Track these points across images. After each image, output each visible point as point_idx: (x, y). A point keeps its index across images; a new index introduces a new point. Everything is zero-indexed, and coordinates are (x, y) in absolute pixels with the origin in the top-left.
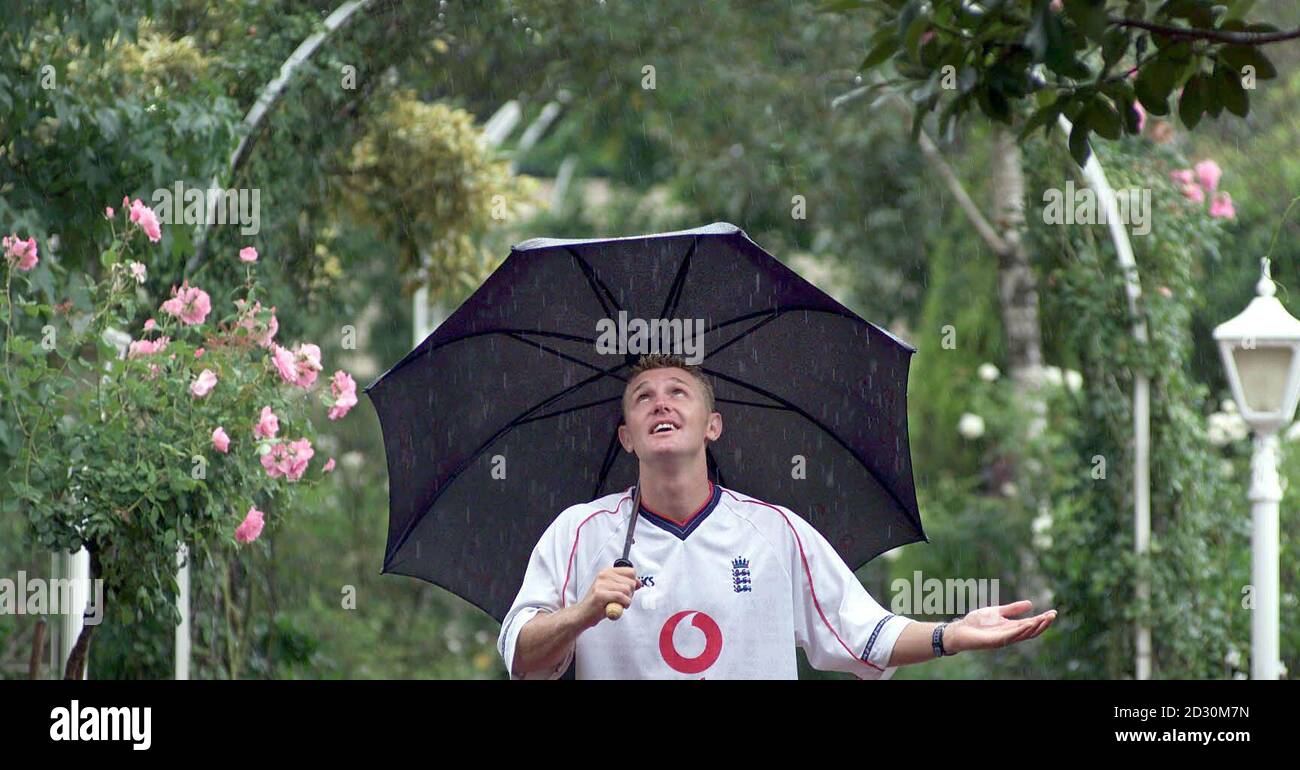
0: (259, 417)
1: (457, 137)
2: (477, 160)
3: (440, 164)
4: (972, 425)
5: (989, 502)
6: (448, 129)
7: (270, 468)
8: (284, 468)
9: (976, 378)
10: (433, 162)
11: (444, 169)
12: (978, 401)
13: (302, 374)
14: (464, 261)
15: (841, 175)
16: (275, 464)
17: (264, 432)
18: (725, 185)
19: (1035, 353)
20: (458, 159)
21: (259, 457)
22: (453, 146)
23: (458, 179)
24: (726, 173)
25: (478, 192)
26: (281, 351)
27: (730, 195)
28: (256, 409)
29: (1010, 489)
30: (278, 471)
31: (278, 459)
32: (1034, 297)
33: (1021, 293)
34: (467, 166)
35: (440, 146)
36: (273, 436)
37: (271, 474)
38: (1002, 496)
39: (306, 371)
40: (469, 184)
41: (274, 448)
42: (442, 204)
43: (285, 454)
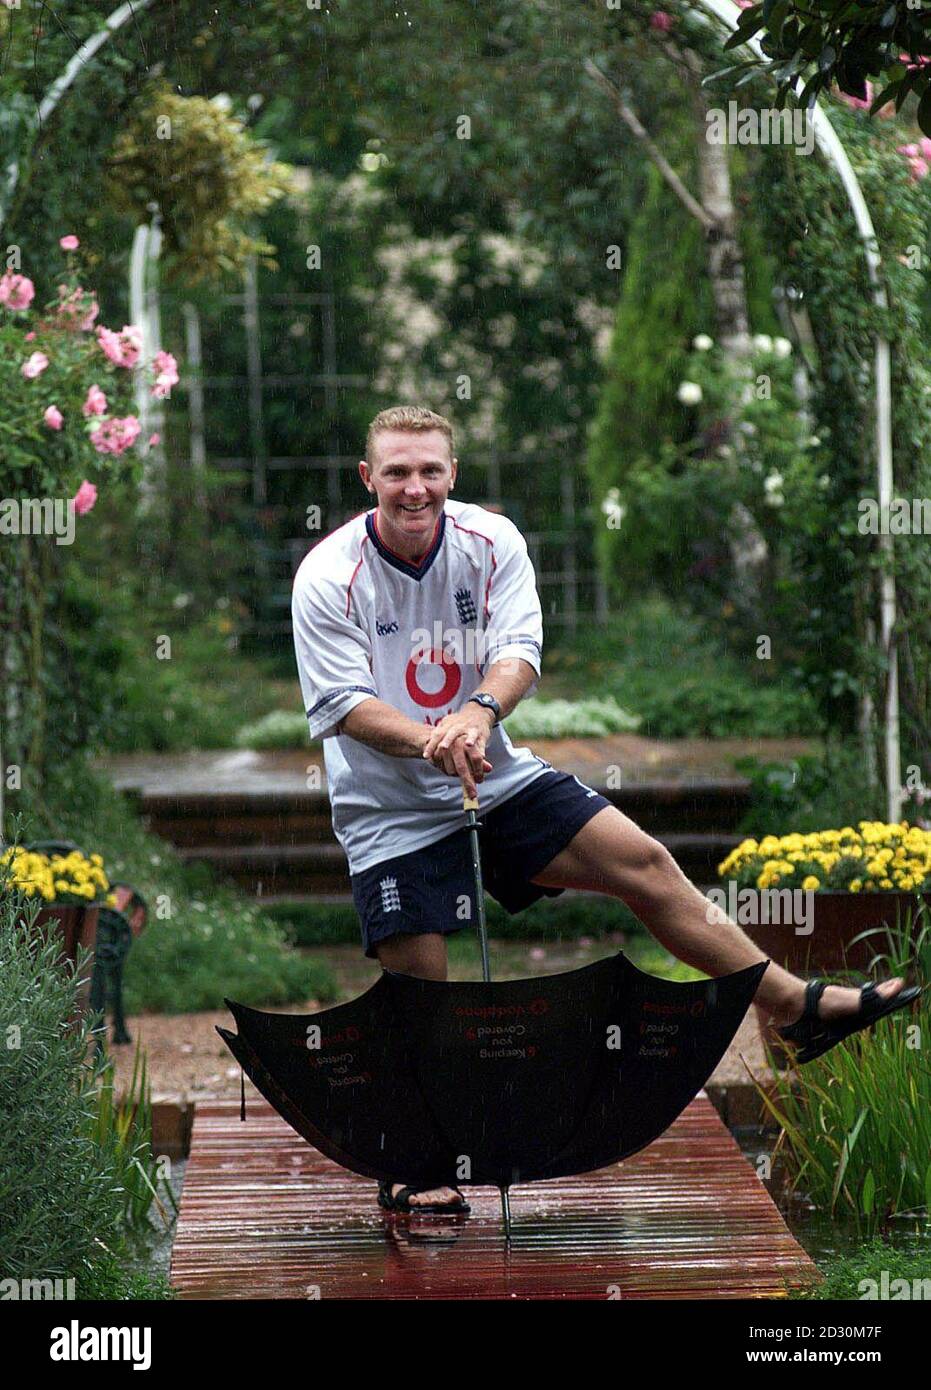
0: (87, 395)
1: (216, 129)
2: (236, 149)
3: (200, 154)
4: (690, 392)
5: (706, 465)
6: (206, 120)
7: (99, 444)
8: (112, 444)
9: (691, 348)
10: (192, 152)
11: (203, 158)
12: (693, 370)
13: (125, 355)
14: (221, 245)
15: (538, 159)
16: (103, 440)
17: (93, 410)
18: (427, 171)
19: (742, 322)
20: (218, 148)
21: (87, 435)
22: (212, 136)
23: (218, 167)
24: (427, 159)
25: (236, 180)
26: (107, 333)
27: (432, 180)
28: (84, 388)
29: (726, 451)
30: (107, 447)
31: (107, 435)
32: (740, 270)
33: (728, 266)
34: (226, 154)
35: (199, 137)
36: (100, 413)
37: (100, 449)
38: (720, 458)
39: (130, 352)
40: (231, 172)
41: (104, 424)
42: (203, 191)
43: (113, 430)
